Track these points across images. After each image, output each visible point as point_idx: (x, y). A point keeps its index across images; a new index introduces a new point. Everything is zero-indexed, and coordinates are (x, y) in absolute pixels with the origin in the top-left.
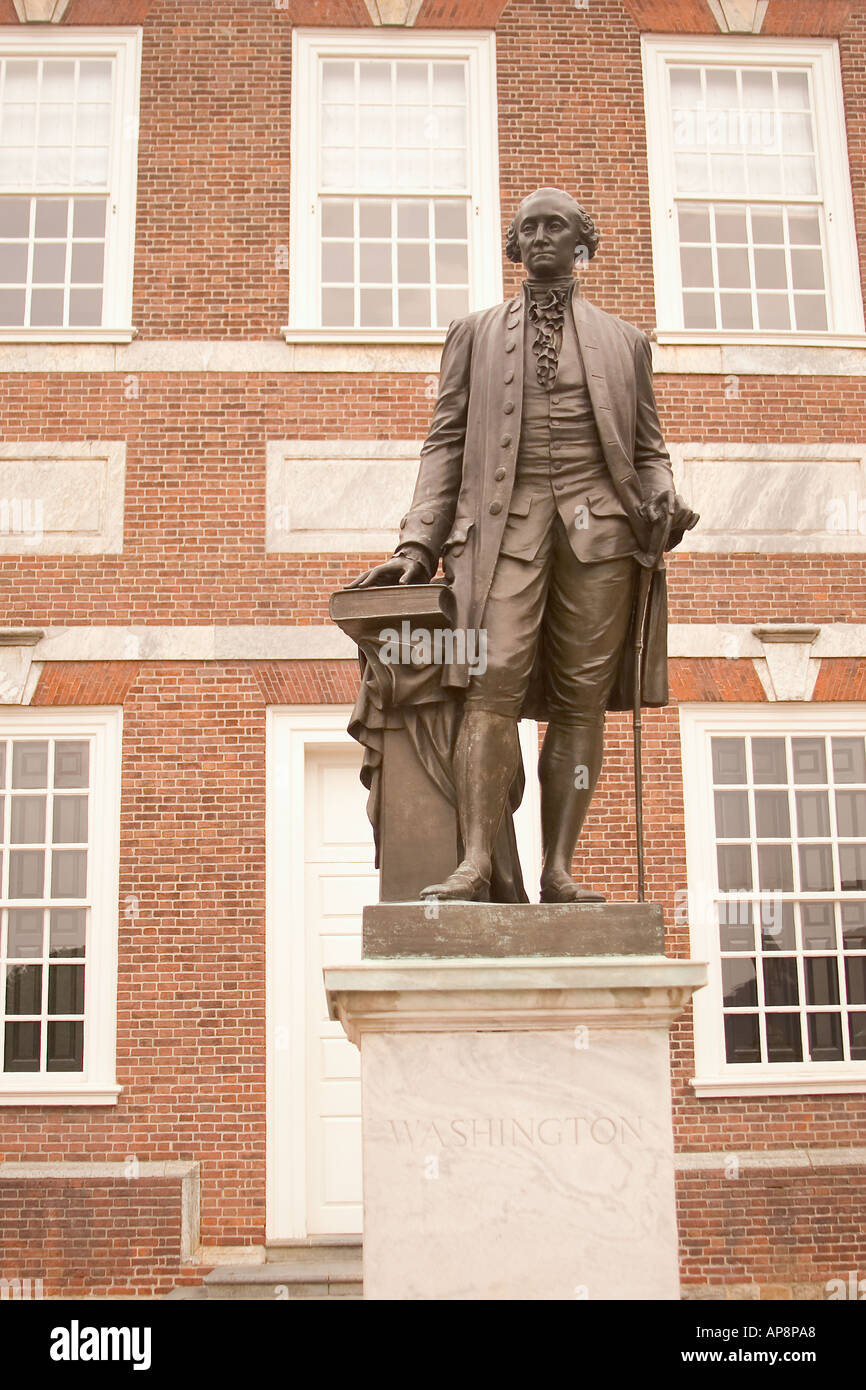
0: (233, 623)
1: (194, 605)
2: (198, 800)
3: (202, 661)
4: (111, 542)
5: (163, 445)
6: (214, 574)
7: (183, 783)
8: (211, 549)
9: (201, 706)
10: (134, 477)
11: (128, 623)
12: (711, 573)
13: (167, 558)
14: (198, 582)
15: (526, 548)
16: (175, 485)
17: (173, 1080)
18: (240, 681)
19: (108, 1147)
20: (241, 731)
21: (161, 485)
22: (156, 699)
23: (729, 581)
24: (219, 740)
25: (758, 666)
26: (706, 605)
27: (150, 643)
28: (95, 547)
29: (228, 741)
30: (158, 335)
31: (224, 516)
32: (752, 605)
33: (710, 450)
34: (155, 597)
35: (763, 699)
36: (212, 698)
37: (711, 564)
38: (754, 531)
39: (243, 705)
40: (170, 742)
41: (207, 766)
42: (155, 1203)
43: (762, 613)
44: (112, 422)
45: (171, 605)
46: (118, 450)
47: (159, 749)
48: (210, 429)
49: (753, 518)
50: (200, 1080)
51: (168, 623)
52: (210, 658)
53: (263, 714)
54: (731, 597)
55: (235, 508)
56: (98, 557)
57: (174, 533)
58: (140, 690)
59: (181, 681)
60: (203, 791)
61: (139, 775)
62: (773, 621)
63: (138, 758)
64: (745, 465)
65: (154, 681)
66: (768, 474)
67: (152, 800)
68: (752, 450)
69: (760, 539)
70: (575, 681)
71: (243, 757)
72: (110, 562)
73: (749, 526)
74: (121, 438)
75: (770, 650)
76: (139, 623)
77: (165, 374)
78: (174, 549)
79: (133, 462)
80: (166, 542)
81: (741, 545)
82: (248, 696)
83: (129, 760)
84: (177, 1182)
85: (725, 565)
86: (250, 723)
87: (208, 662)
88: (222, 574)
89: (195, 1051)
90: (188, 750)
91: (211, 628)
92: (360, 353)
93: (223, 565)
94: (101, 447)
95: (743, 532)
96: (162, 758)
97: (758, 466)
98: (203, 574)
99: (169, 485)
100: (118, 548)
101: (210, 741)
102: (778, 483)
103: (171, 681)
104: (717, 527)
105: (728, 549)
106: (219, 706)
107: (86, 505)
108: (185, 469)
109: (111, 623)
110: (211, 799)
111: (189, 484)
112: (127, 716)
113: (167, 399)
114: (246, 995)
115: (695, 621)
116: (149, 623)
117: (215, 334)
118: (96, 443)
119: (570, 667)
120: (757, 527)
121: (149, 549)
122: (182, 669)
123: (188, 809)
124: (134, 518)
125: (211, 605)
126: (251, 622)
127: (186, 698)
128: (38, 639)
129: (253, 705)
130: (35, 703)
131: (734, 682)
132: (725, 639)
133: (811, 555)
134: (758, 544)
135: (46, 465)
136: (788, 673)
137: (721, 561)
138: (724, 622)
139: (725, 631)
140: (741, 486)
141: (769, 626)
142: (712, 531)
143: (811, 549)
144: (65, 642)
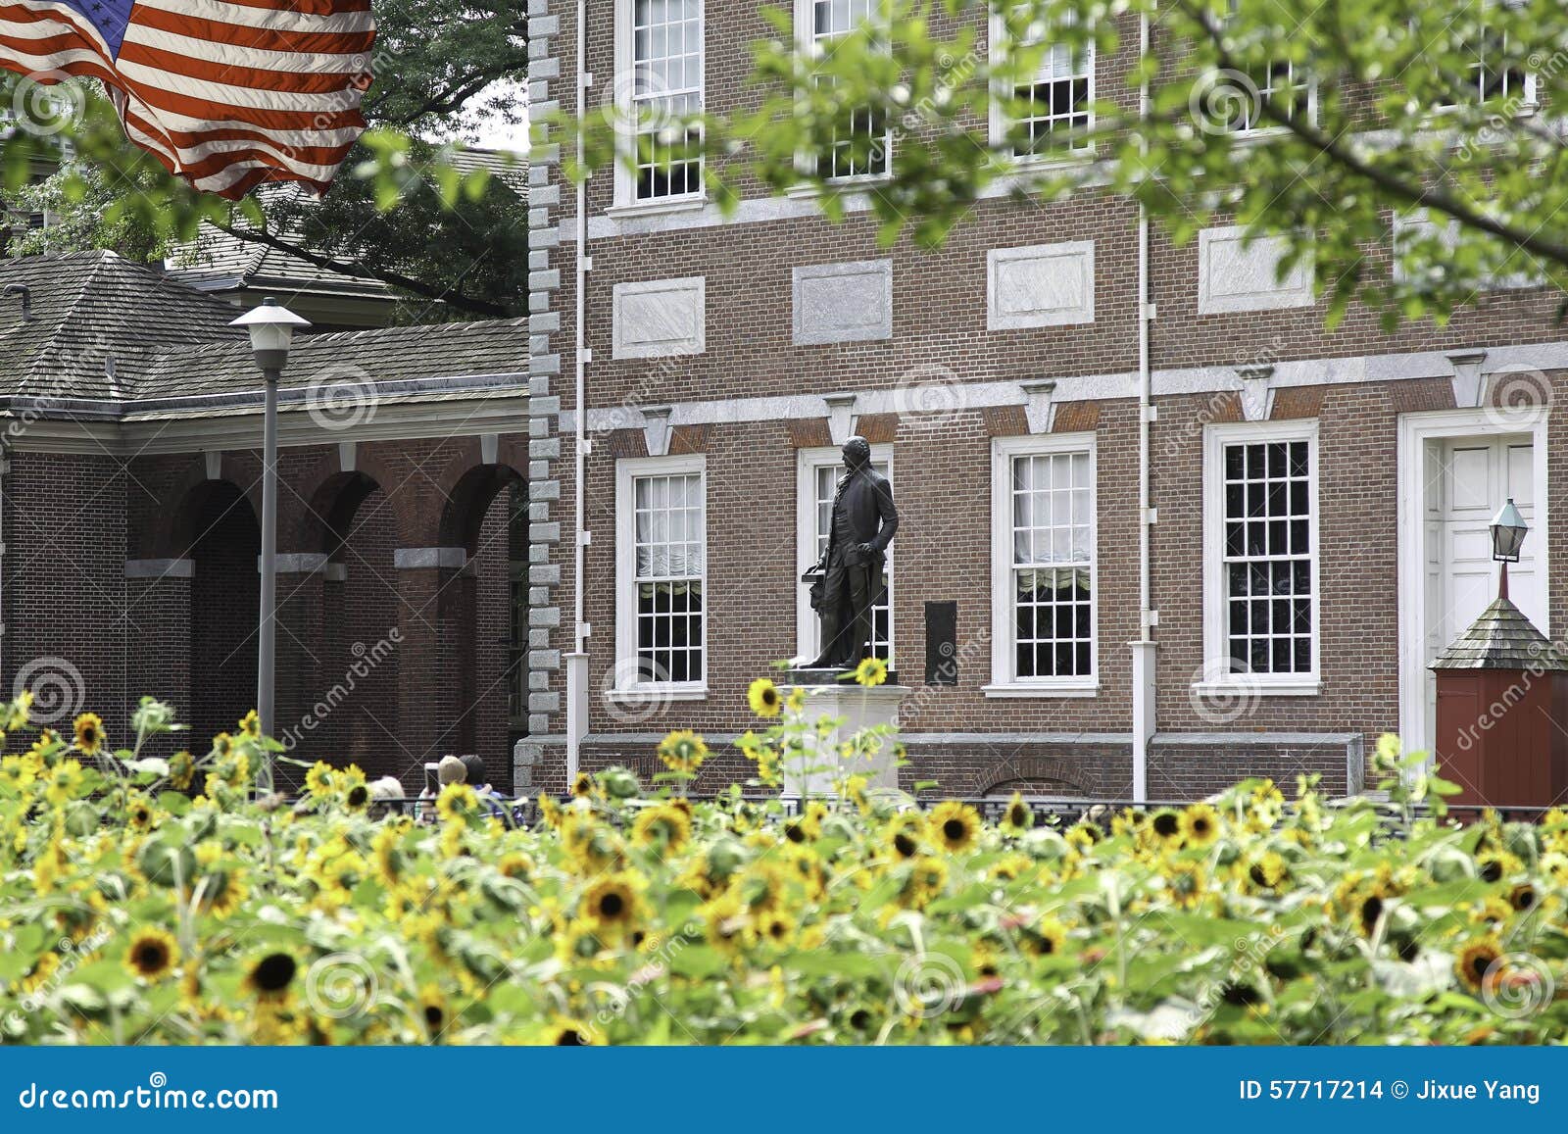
0: (1376, 353)
1: (1354, 341)
2: (1359, 484)
3: (1358, 383)
4: (1307, 297)
7: (1351, 472)
9: (1360, 416)
11: (1318, 357)
14: (1356, 323)
17: (1349, 679)
18: (1380, 396)
19: (1317, 723)
22: (1336, 412)
27: (1331, 372)
28: (1299, 302)
29: (1375, 440)
34: (1333, 337)
36: (1366, 409)
39: (1383, 414)
40: (1343, 442)
41: (1364, 460)
42: (1333, 760)
45: (1343, 342)
47: (1338, 449)
50: (1363, 679)
51: (1340, 356)
52: (1365, 380)
53: (1397, 420)
56: (1301, 309)
58: (1326, 406)
59: (1349, 398)
61: (1326, 468)
63: (1327, 455)
65: (1334, 399)
71: (1383, 452)
72: (1308, 312)
76: (1325, 356)
82: (1385, 407)
83: (1322, 455)
84: (1344, 746)
86: (1388, 427)
87: (1364, 383)
88: (1369, 317)
89: (1359, 659)
90: (1354, 448)
91: (1363, 358)
93: (1370, 310)
96: (1341, 455)
98: (1359, 317)
100: (1312, 302)
101: (1365, 441)
103: (1344, 399)
106: (1369, 415)
109: (1309, 358)
112: (1321, 425)
114: (1386, 620)
116: (1330, 357)
122: (1350, 389)
125: (1364, 341)
126: (1384, 352)
127: (1352, 410)
128: (1269, 372)
129: (1387, 414)
130: (1273, 417)
135: (1272, 242)
144: (1285, 373)
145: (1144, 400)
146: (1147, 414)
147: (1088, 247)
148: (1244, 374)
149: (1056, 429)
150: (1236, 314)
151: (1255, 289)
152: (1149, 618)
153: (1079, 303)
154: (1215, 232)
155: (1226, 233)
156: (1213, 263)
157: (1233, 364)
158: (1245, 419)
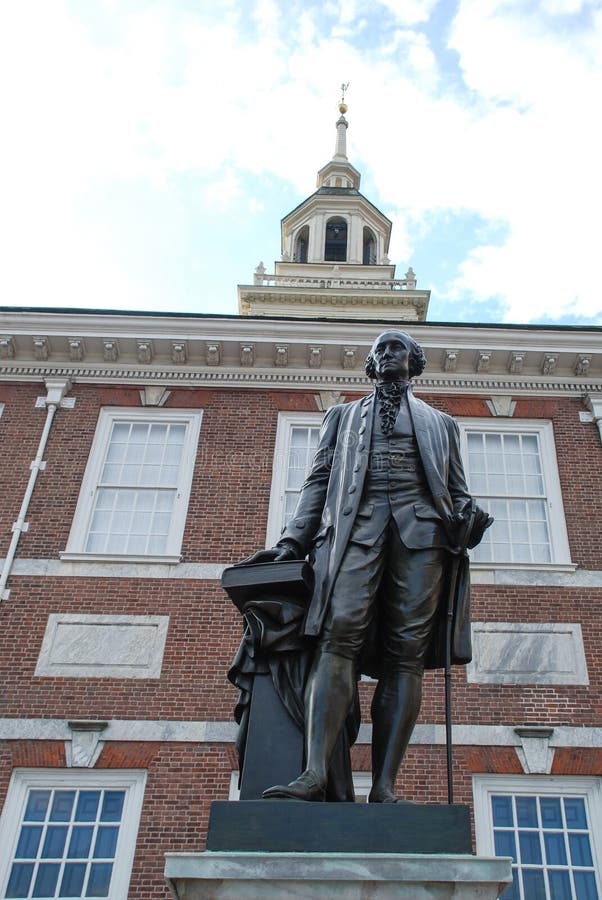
0: (218, 720)
1: (196, 709)
2: (184, 830)
3: (197, 743)
4: (154, 672)
5: (190, 618)
6: (210, 691)
7: (177, 819)
8: (210, 677)
9: (194, 770)
10: (171, 635)
11: (158, 719)
12: (489, 695)
13: (184, 681)
14: (200, 695)
15: (368, 537)
16: (194, 640)
18: (218, 755)
20: (215, 786)
21: (186, 640)
22: (168, 765)
23: (500, 700)
24: (202, 792)
25: (518, 751)
26: (487, 714)
27: (170, 732)
28: (144, 674)
29: (207, 792)
30: (193, 560)
31: (219, 659)
32: (514, 715)
33: (488, 626)
34: (174, 704)
35: (523, 772)
36: (201, 765)
37: (490, 690)
38: (514, 672)
39: (219, 770)
40: (172, 792)
41: (193, 808)
43: (520, 720)
44: (163, 605)
45: (184, 709)
46: (164, 621)
47: (165, 797)
48: (216, 610)
49: (513, 664)
51: (180, 719)
52: (203, 740)
53: (230, 776)
54: (501, 710)
55: (225, 654)
56: (145, 680)
57: (190, 667)
58: (159, 760)
59: (184, 755)
60: (189, 824)
61: (151, 814)
62: (526, 724)
63: (152, 802)
64: (508, 635)
65: (168, 754)
66: (521, 640)
67: (157, 829)
68: (512, 626)
69: (517, 677)
70: (402, 638)
72: (152, 683)
73: (511, 668)
74: (167, 614)
75: (526, 742)
76: (163, 719)
77: (195, 580)
78: (189, 677)
79: (172, 627)
80: (184, 672)
81: (506, 680)
82: (222, 765)
83: (147, 802)
85: (498, 691)
86: (222, 781)
87: (201, 743)
88: (214, 691)
90: (183, 798)
91: (205, 723)
93: (216, 686)
94: (156, 619)
95: (507, 672)
96: (166, 803)
97: (515, 635)
98: (203, 691)
99: (191, 640)
100: (157, 675)
101: (197, 792)
102: (527, 644)
103: (178, 755)
104: (493, 669)
105: (499, 682)
106: (204, 770)
107: (143, 650)
108: (200, 632)
109: (147, 719)
110: (192, 830)
111: (202, 640)
112: (149, 775)
113: (194, 594)
115: (481, 724)
116: (169, 719)
117: (224, 560)
118: (153, 616)
119: (398, 626)
120: (515, 669)
121: (175, 677)
122: (185, 747)
123: (179, 836)
124: (168, 658)
125: (206, 710)
126: (228, 720)
127: (185, 765)
128: (104, 727)
129: (224, 770)
130: (97, 766)
131: (504, 761)
132: (499, 735)
133: (547, 686)
134: (518, 680)
135: (124, 628)
136: (536, 756)
137: (495, 689)
138: (497, 724)
139: (500, 729)
140: (507, 647)
141: (524, 727)
142: (489, 672)
143: (545, 682)
144: (121, 730)
148: (72, 726)
150: (75, 679)
151: (100, 661)
154: (67, 617)
155: (77, 618)
156: (58, 640)
157: (63, 718)
158: (64, 767)
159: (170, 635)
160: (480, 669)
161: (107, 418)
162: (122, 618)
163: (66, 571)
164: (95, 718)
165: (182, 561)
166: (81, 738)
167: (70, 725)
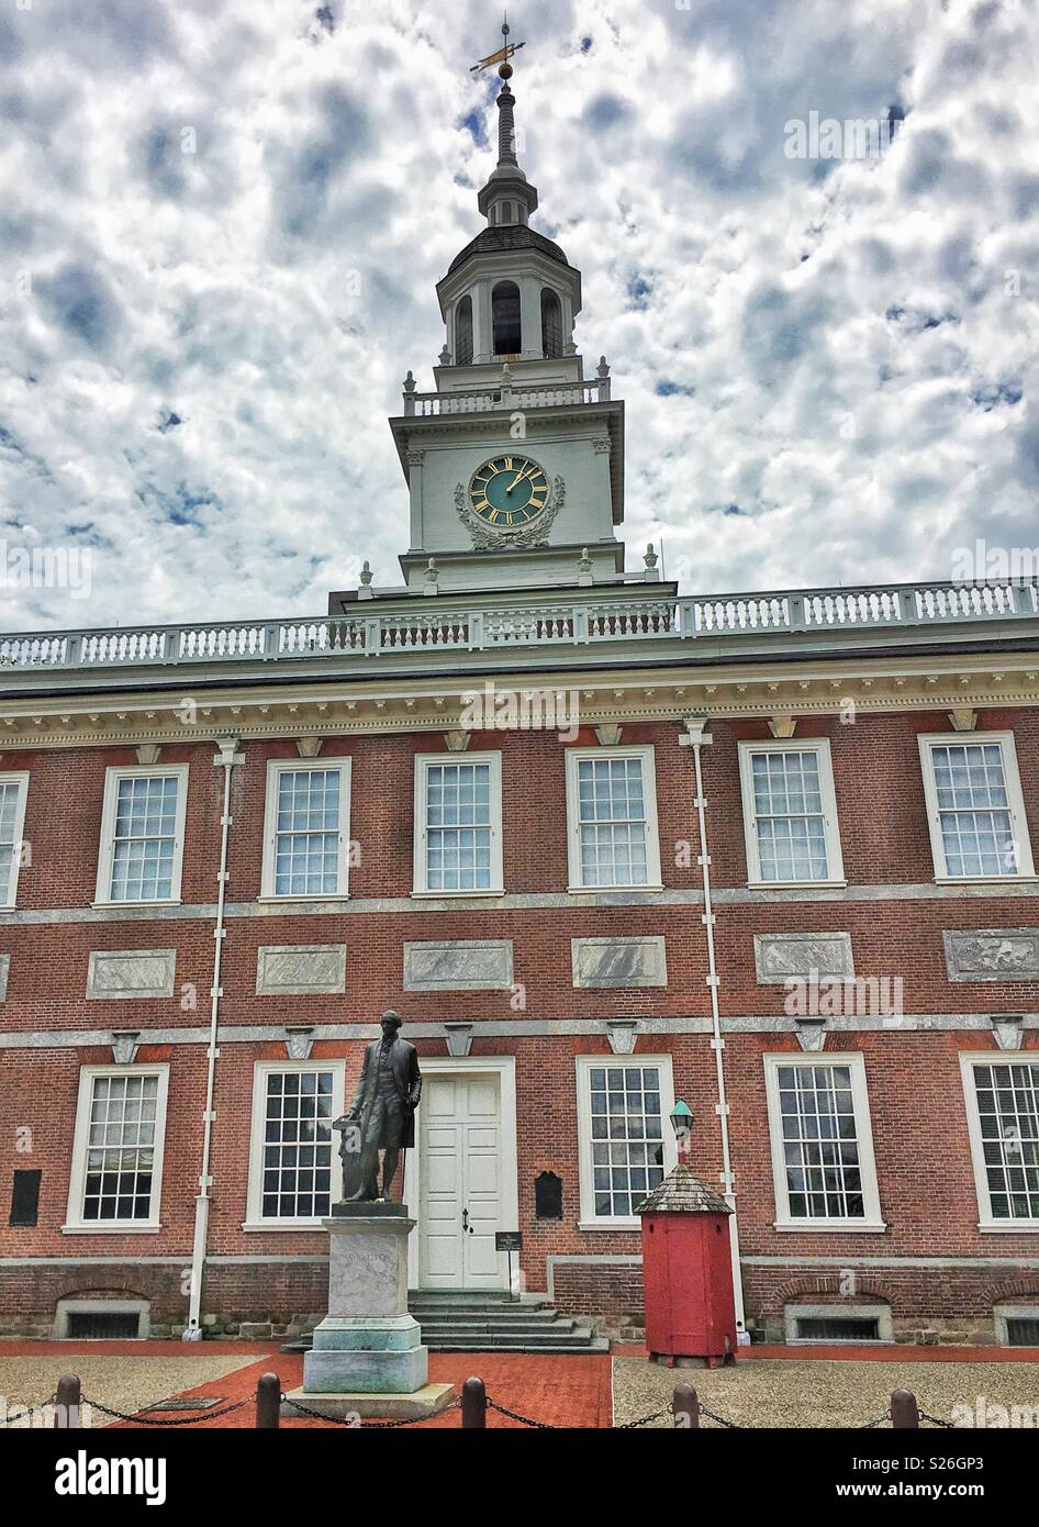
4: (340, 988)
5: (361, 945)
6: (383, 1001)
8: (381, 990)
11: (346, 1023)
12: (590, 996)
13: (364, 995)
14: (377, 1005)
16: (367, 963)
21: (360, 963)
23: (598, 1000)
25: (609, 1038)
26: (588, 1011)
27: (356, 1032)
28: (334, 990)
30: (359, 897)
31: (387, 976)
32: (607, 1011)
33: (590, 941)
34: (358, 1012)
35: (612, 1053)
37: (591, 993)
38: (609, 977)
43: (612, 1014)
44: (340, 936)
45: (366, 1016)
46: (343, 948)
48: (381, 938)
49: (609, 971)
51: (364, 1023)
54: (598, 1008)
55: (391, 972)
56: (335, 995)
57: (367, 984)
58: (351, 1052)
62: (616, 1018)
64: (605, 947)
66: (616, 951)
68: (610, 940)
69: (611, 981)
72: (340, 997)
73: (607, 975)
74: (344, 943)
75: (616, 1031)
76: (353, 1023)
77: (362, 914)
78: (367, 990)
79: (349, 953)
80: (362, 987)
81: (603, 984)
83: (348, 1081)
85: (596, 993)
88: (386, 1001)
92: (443, 902)
93: (387, 998)
94: (336, 947)
95: (604, 978)
97: (612, 948)
98: (378, 1001)
99: (364, 962)
100: (343, 991)
102: (621, 955)
104: (593, 976)
105: (598, 986)
107: (331, 972)
108: (372, 956)
109: (340, 1024)
111: (372, 962)
112: (347, 1064)
113: (362, 925)
115: (583, 1018)
116: (356, 1024)
117: (383, 895)
118: (334, 945)
120: (611, 975)
121: (356, 991)
124: (349, 977)
128: (309, 1031)
130: (310, 1057)
131: (601, 1045)
132: (595, 1027)
133: (634, 988)
134: (611, 984)
135: (314, 956)
136: (622, 1039)
137: (594, 991)
138: (595, 1018)
139: (595, 1022)
140: (604, 957)
141: (615, 1020)
142: (591, 978)
143: (633, 984)
144: (322, 1032)
145: (213, 1045)
146: (212, 1053)
147: (172, 954)
148: (289, 1031)
149: (136, 1061)
150: (285, 996)
151: (301, 981)
152: (205, 1181)
153: (162, 985)
154: (271, 949)
155: (279, 949)
156: (268, 967)
157: (281, 1024)
158: (288, 1058)
159: (349, 960)
160: (583, 976)
161: (275, 768)
162: (312, 948)
163: (264, 911)
164: (303, 1024)
165: (350, 898)
166: (295, 1038)
167: (288, 1030)
